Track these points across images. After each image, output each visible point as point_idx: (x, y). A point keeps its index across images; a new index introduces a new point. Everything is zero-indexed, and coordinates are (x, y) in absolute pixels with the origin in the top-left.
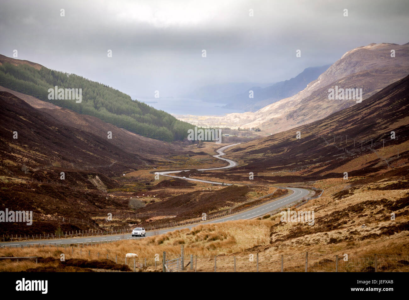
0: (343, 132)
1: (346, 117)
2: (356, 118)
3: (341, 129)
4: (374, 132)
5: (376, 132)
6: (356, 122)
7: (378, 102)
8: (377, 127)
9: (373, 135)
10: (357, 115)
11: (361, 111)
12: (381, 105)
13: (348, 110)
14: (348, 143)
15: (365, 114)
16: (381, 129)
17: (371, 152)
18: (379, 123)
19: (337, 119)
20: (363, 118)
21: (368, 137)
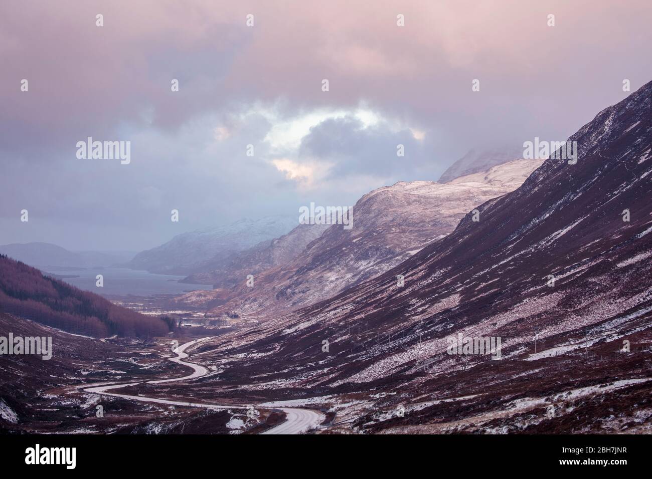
0: (362, 319)
1: (365, 296)
2: (380, 296)
3: (359, 314)
4: (406, 319)
5: (410, 318)
6: (380, 304)
7: (410, 273)
8: (411, 311)
9: (405, 323)
10: (382, 292)
11: (386, 286)
12: (415, 277)
13: (368, 284)
14: (370, 336)
15: (393, 291)
16: (416, 314)
17: (403, 351)
18: (413, 305)
19: (352, 299)
20: (390, 297)
21: (397, 326)
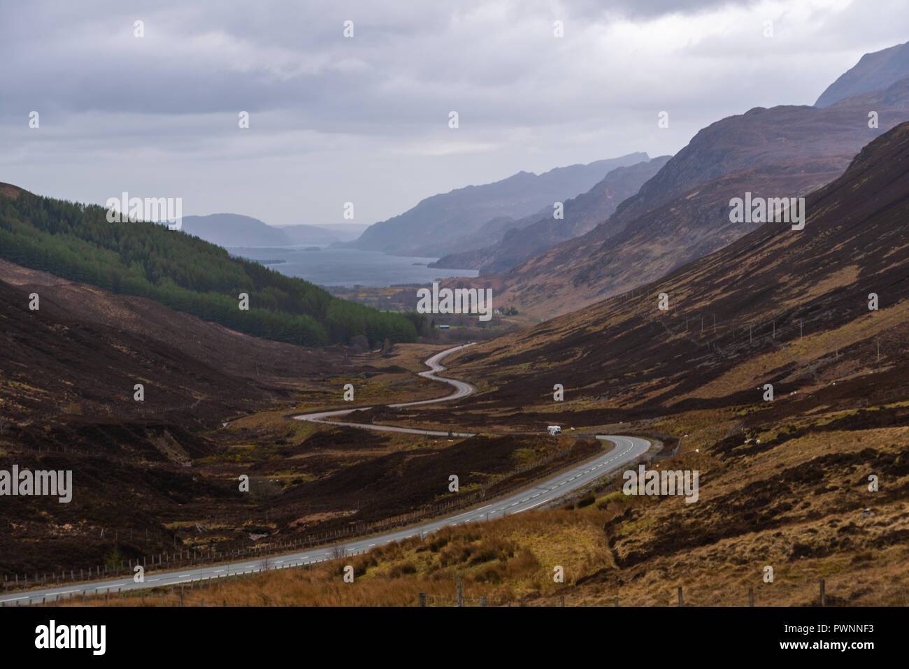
0: (705, 308)
1: (708, 275)
2: (731, 274)
3: (700, 300)
4: (774, 305)
5: (780, 304)
6: (733, 284)
7: (778, 237)
8: (782, 293)
9: (774, 311)
10: (735, 267)
11: (741, 259)
12: (786, 244)
13: (712, 258)
14: (719, 331)
15: (752, 265)
16: (790, 297)
17: (775, 350)
18: (785, 284)
19: (689, 279)
20: (747, 274)
21: (761, 316)
